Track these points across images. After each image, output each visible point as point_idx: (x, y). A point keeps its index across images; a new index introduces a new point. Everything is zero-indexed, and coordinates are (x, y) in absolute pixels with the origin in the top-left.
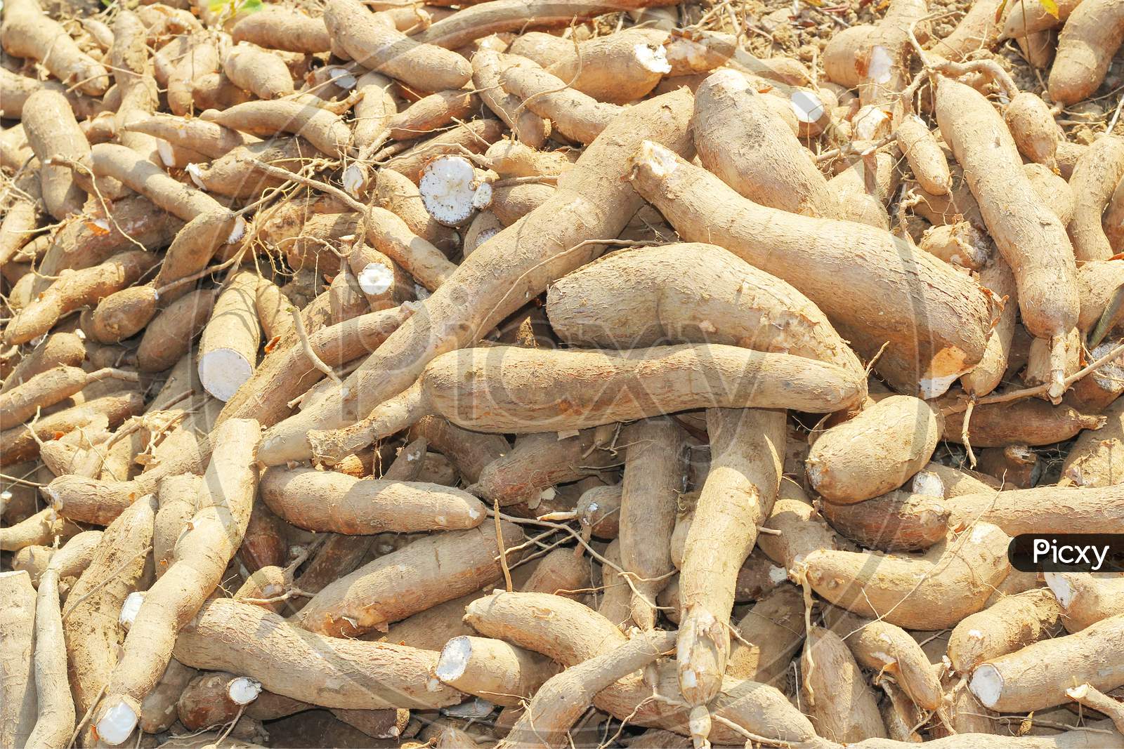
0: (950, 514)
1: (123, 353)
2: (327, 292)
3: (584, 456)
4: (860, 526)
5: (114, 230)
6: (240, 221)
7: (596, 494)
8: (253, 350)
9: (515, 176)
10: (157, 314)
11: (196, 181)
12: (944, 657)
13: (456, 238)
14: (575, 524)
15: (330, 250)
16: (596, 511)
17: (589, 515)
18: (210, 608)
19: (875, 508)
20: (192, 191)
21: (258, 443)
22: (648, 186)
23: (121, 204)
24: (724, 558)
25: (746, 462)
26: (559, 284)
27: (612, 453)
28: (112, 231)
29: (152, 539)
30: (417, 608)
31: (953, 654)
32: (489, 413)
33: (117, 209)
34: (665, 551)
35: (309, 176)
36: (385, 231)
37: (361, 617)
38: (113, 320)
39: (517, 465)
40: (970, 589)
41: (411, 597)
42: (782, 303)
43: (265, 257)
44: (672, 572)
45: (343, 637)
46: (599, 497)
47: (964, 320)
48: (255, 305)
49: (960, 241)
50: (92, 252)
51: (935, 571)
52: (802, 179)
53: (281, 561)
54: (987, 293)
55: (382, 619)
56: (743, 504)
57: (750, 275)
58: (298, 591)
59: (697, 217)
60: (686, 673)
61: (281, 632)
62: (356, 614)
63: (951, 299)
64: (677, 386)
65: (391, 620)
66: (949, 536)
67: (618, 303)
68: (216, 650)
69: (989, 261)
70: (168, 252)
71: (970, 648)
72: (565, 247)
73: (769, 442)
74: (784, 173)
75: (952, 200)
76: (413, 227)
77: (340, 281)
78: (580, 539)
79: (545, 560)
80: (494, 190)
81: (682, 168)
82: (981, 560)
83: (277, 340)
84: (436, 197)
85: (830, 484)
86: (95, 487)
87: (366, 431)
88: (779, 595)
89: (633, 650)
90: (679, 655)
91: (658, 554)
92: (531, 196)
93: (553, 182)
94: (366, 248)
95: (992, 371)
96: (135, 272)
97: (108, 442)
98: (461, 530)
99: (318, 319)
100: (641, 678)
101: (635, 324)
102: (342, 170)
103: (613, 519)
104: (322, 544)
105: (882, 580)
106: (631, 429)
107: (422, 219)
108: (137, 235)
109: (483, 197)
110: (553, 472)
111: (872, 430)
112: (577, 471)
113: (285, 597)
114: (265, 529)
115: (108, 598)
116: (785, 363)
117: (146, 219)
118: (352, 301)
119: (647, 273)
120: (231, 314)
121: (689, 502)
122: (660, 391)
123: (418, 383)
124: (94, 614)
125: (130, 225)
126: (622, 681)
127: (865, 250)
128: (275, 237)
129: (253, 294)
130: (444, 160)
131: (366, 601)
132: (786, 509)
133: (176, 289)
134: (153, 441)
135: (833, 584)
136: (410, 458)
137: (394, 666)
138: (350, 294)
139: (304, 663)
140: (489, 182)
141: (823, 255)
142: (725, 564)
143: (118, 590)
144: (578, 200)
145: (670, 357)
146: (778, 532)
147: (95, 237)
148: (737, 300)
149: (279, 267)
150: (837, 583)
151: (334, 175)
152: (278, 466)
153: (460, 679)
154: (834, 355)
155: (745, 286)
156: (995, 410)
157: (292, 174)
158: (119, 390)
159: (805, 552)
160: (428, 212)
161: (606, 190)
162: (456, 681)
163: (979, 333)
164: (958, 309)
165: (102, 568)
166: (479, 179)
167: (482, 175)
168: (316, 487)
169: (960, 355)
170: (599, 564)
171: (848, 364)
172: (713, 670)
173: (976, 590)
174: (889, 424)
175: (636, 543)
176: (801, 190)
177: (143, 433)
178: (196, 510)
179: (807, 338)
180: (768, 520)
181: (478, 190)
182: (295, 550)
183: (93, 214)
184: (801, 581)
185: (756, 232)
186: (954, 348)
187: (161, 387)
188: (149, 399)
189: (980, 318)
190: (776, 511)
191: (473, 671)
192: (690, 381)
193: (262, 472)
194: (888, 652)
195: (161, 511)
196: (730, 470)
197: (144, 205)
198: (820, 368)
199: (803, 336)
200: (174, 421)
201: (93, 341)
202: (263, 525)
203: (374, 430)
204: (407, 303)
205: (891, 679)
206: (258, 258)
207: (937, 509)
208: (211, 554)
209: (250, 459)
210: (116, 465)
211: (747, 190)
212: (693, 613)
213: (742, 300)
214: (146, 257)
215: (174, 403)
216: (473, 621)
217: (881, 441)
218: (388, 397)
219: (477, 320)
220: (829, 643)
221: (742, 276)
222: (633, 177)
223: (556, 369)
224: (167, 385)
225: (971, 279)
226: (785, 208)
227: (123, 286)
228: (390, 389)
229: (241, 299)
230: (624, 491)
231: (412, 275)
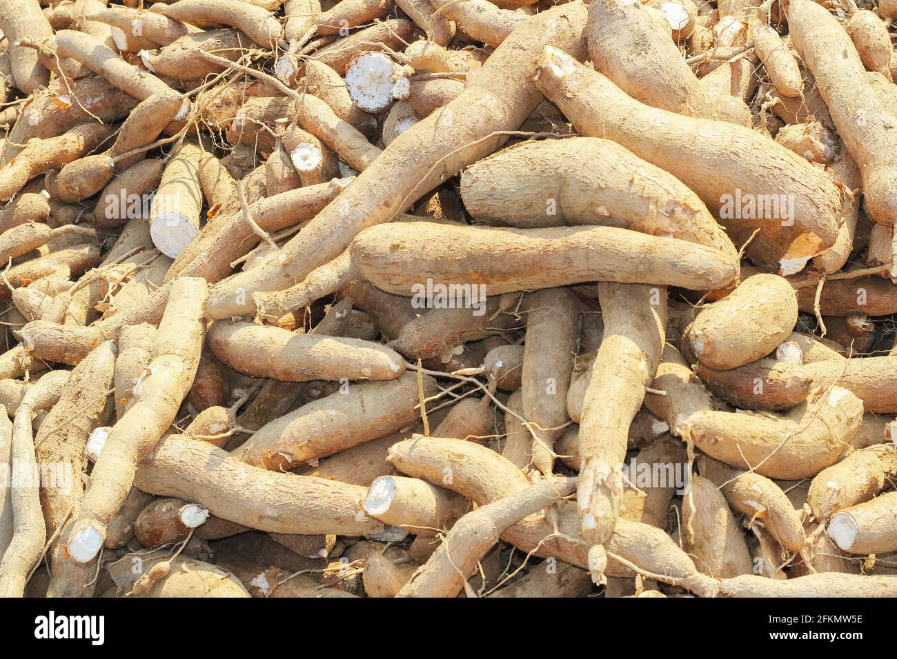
0: (812, 381)
1: (83, 211)
2: (263, 166)
3: (491, 319)
4: (732, 388)
5: (75, 105)
6: (186, 101)
7: (501, 352)
8: (197, 213)
9: (430, 72)
10: (113, 179)
11: (146, 64)
12: (805, 504)
13: (375, 123)
14: (482, 378)
15: (266, 130)
16: (502, 368)
17: (495, 371)
18: (166, 443)
19: (746, 373)
20: (143, 73)
21: (207, 300)
22: (550, 86)
23: (81, 83)
24: (618, 416)
25: (635, 330)
26: (472, 169)
27: (516, 317)
28: (73, 106)
29: (113, 379)
30: (343, 447)
31: (813, 502)
32: (409, 280)
33: (78, 87)
34: (562, 405)
35: (247, 65)
36: (314, 115)
37: (295, 453)
38: (75, 183)
39: (432, 325)
40: (827, 446)
41: (339, 437)
42: (669, 193)
43: (206, 132)
44: (568, 424)
45: (281, 472)
46: (503, 356)
47: (821, 210)
48: (198, 174)
49: (812, 138)
50: (57, 124)
51: (798, 430)
52: (682, 82)
53: (225, 402)
54: (840, 187)
55: (313, 455)
56: (634, 368)
57: (641, 168)
58: (240, 429)
59: (593, 115)
60: (586, 517)
61: (227, 466)
62: (290, 450)
63: (809, 191)
64: (576, 263)
65: (321, 457)
66: (809, 399)
67: (524, 188)
68: (170, 480)
69: (836, 156)
70: (123, 126)
71: (828, 497)
72: (476, 137)
73: (655, 314)
74: (667, 78)
75: (804, 102)
76: (338, 112)
77: (276, 157)
78: (487, 391)
79: (455, 408)
80: (411, 84)
81: (580, 70)
82: (837, 420)
83: (218, 207)
84: (359, 88)
85: (711, 353)
86: (62, 331)
87: (302, 293)
88: (660, 445)
89: (539, 494)
90: (579, 499)
91: (556, 408)
92: (443, 89)
93: (463, 78)
94: (298, 129)
95: (841, 253)
96: (93, 141)
97: (71, 290)
98: (383, 380)
99: (255, 189)
100: (543, 516)
101: (539, 207)
102: (273, 59)
103: (516, 374)
104: (260, 388)
105: (754, 437)
106: (532, 297)
107: (345, 105)
108: (95, 109)
109: (401, 89)
110: (463, 333)
111: (747, 307)
112: (484, 332)
113: (229, 433)
114: (211, 373)
115: (74, 430)
116: (672, 246)
117: (102, 96)
118: (286, 176)
119: (551, 163)
120: (179, 182)
121: (585, 364)
122: (561, 266)
123: (347, 251)
124: (63, 444)
125: (89, 101)
126: (527, 519)
127: (739, 147)
128: (215, 115)
129: (197, 164)
130: (368, 56)
131: (300, 439)
132: (668, 372)
133: (129, 158)
134: (110, 291)
135: (713, 441)
136: (338, 315)
137: (326, 499)
138: (283, 169)
139: (248, 494)
140: (407, 76)
141: (702, 151)
142: (619, 421)
143: (84, 424)
144: (488, 96)
145: (570, 237)
146: (664, 393)
147: (58, 110)
148: (629, 189)
149: (218, 141)
150: (716, 440)
151: (267, 65)
152: (223, 320)
153: (385, 514)
154: (712, 239)
155: (637, 177)
156: (840, 285)
157: (233, 63)
158: (78, 244)
159: (688, 412)
160: (352, 100)
161: (512, 88)
162: (383, 515)
163: (834, 221)
164: (816, 201)
165: (70, 404)
166: (398, 73)
167: (400, 70)
168: (257, 340)
169: (817, 240)
170: (503, 413)
171: (724, 247)
172: (609, 515)
173: (832, 446)
174: (761, 301)
175: (537, 398)
176: (681, 93)
177: (102, 284)
178: (152, 356)
179: (689, 224)
180: (654, 383)
181: (397, 84)
182: (237, 392)
183: (57, 91)
184: (687, 438)
185: (645, 129)
186: (812, 234)
187: (115, 242)
188: (104, 251)
189: (834, 209)
190: (659, 374)
191: (397, 507)
192: (587, 258)
193: (209, 325)
194: (759, 501)
195: (121, 356)
196: (623, 338)
197: (102, 84)
198: (703, 252)
199: (686, 222)
200: (128, 274)
201: (56, 200)
202: (209, 369)
203: (309, 293)
204: (335, 180)
205: (761, 524)
206: (201, 132)
207: (800, 376)
208: (166, 397)
209: (199, 313)
210: (78, 310)
211: (635, 92)
212: (593, 463)
213: (633, 189)
214: (102, 129)
215: (128, 257)
216: (395, 462)
217: (754, 317)
218: (321, 264)
219: (399, 198)
220: (708, 491)
221: (634, 168)
222: (536, 78)
223: (469, 244)
224: (120, 240)
225: (826, 174)
226: (667, 108)
227: (82, 155)
228: (323, 256)
229: (186, 168)
230: (526, 351)
231: (337, 154)
